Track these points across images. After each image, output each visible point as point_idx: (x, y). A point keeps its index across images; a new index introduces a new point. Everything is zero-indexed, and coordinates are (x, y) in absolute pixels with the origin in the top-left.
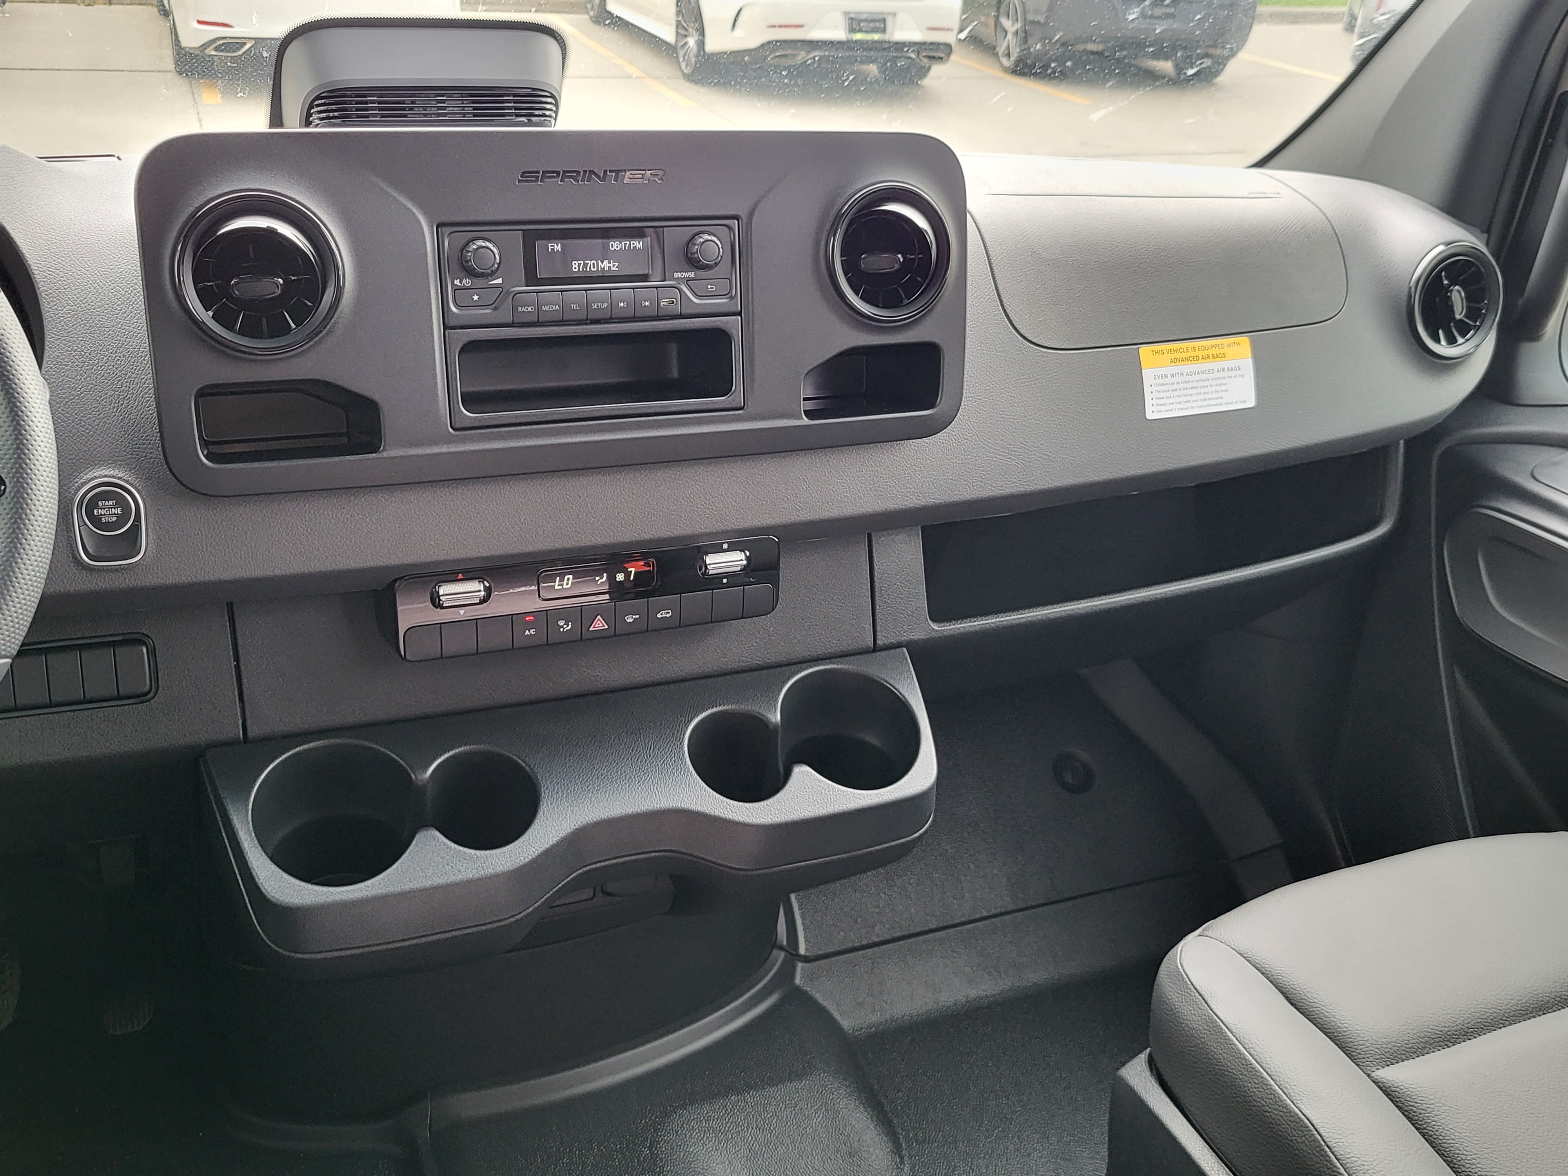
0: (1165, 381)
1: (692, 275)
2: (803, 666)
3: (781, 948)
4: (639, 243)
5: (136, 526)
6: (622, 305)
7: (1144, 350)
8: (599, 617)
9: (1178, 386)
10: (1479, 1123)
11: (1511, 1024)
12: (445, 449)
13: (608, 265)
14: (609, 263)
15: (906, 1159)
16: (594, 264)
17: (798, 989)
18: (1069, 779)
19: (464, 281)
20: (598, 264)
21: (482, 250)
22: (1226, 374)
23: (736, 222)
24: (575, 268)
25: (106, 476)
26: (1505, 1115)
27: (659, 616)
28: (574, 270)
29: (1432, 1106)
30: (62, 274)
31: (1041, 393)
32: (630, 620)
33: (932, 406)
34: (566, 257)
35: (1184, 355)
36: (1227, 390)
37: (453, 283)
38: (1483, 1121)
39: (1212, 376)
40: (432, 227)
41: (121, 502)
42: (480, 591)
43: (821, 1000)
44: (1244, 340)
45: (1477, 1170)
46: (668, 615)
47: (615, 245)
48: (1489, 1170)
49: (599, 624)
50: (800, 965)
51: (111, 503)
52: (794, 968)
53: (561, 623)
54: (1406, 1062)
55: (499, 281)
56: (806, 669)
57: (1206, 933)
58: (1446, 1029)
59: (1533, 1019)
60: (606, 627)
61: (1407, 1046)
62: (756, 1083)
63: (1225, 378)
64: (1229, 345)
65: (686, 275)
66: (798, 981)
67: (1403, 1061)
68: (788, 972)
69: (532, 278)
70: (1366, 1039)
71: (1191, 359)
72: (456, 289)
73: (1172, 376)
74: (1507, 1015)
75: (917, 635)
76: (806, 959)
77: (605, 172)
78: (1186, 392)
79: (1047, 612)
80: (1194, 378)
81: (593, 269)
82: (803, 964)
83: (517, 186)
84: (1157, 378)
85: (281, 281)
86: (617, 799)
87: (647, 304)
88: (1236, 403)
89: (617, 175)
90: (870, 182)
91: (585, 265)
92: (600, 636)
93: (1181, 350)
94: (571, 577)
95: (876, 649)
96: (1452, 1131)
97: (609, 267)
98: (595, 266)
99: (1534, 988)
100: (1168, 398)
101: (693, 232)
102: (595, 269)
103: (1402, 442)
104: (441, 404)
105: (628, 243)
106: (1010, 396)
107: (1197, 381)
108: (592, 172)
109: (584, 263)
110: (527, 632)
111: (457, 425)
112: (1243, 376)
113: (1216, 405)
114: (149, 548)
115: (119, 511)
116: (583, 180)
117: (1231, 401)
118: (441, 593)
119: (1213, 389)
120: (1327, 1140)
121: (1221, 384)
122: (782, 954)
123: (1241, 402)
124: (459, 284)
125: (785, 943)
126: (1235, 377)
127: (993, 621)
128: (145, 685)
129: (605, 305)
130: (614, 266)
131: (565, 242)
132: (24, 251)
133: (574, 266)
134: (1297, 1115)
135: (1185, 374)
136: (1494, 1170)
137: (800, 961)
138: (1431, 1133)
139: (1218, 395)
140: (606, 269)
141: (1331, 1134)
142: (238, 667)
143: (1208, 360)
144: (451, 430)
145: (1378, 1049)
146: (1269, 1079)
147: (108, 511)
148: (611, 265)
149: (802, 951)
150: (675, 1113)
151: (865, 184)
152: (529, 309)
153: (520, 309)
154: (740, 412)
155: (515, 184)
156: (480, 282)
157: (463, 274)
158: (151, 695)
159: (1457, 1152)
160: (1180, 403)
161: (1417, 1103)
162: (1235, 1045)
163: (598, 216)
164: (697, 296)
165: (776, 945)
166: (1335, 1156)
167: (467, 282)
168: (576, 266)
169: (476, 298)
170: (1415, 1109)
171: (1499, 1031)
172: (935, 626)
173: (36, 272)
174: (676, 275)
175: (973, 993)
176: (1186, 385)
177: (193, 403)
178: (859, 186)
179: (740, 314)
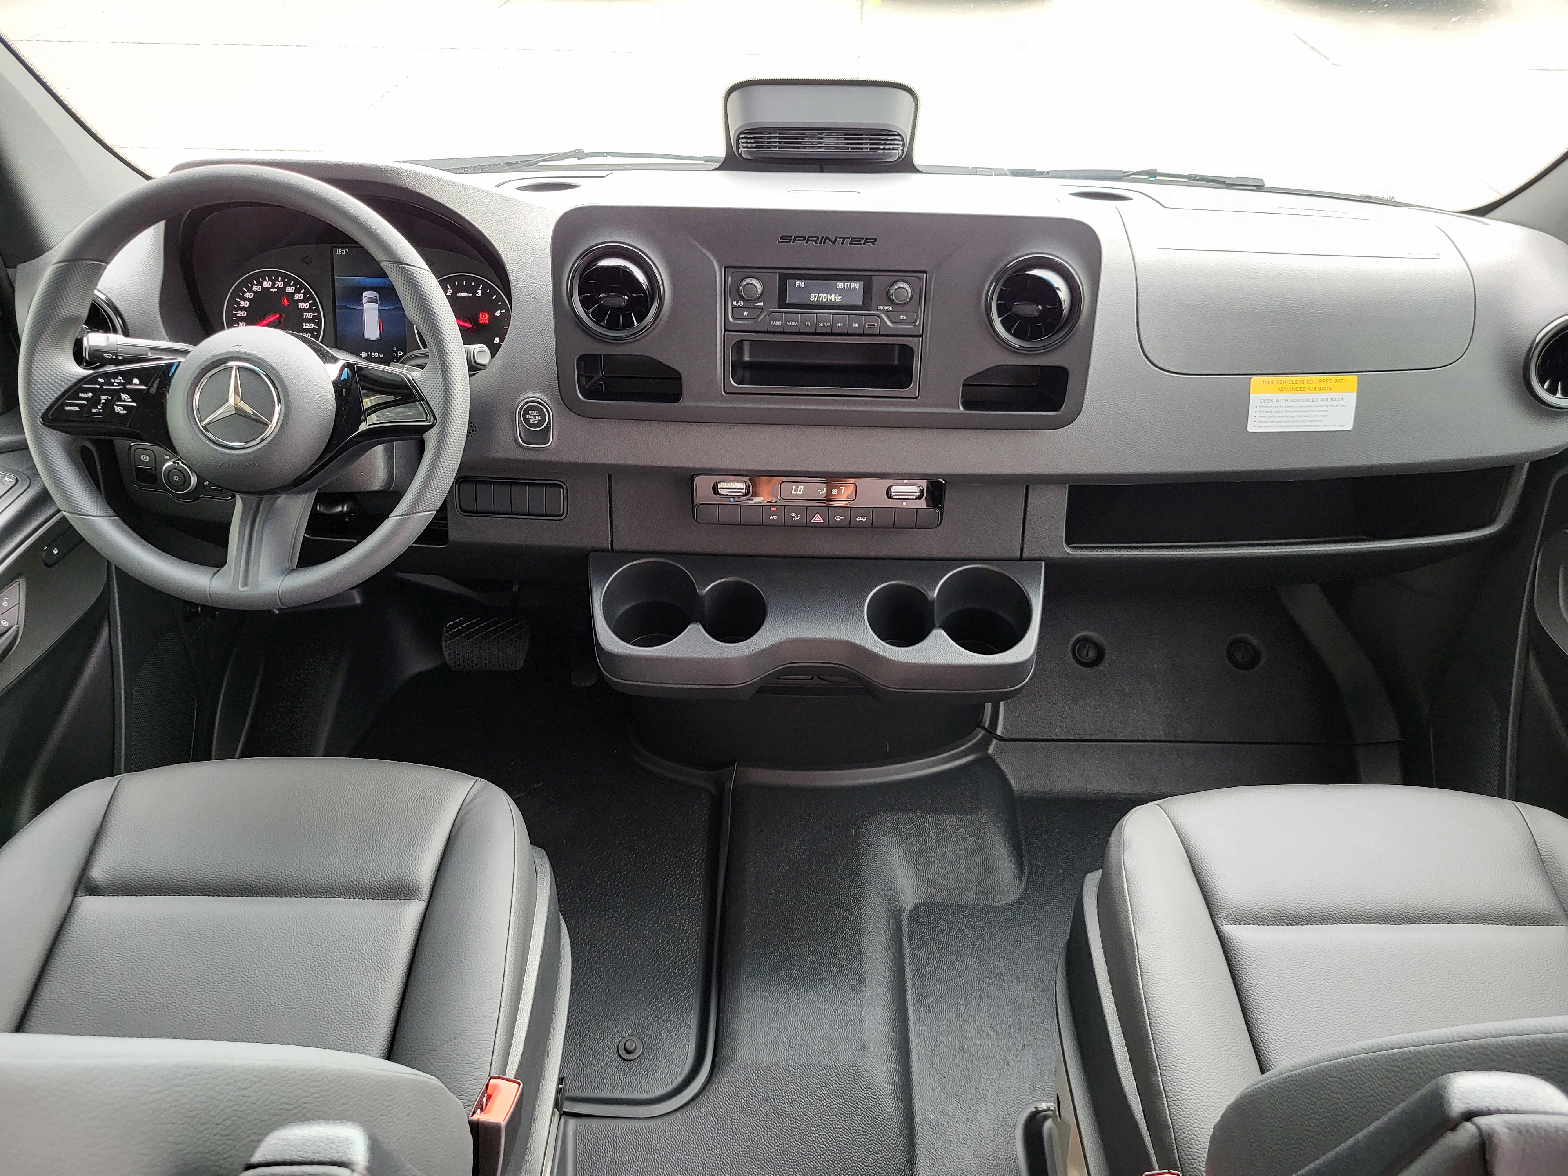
0: (1270, 404)
1: (891, 308)
2: (965, 562)
3: (984, 728)
4: (856, 285)
5: (548, 427)
6: (839, 325)
7: (1255, 379)
8: (818, 514)
9: (1281, 409)
10: (1277, 979)
11: (1352, 923)
12: (719, 405)
13: (834, 298)
14: (836, 296)
15: (1024, 883)
16: (825, 296)
17: (989, 757)
18: (1239, 657)
19: (739, 303)
20: (827, 297)
21: (749, 286)
22: (1329, 403)
23: (925, 275)
25: (534, 397)
26: (1301, 980)
27: (858, 519)
28: (811, 300)
29: (1249, 959)
30: (525, 276)
31: (1158, 404)
32: (838, 519)
33: (1057, 409)
34: (807, 291)
35: (1292, 386)
36: (1327, 416)
37: (732, 303)
38: (1281, 979)
39: (1315, 404)
40: (721, 268)
41: (541, 413)
42: (743, 489)
43: (1003, 767)
44: (1353, 379)
45: (1257, 1007)
46: (864, 520)
47: (840, 285)
48: (1266, 1010)
49: (818, 519)
50: (995, 741)
51: (535, 412)
52: (989, 743)
53: (793, 515)
54: (1251, 926)
55: (761, 304)
56: (971, 564)
57: (1161, 804)
58: (1295, 913)
59: (1373, 925)
60: (822, 521)
61: (1257, 916)
62: (936, 810)
63: (1327, 406)
64: (1337, 381)
65: (886, 308)
66: (990, 751)
67: (1250, 924)
68: (984, 744)
69: (783, 304)
70: (1227, 903)
71: (1298, 389)
72: (733, 307)
73: (1277, 401)
74: (1351, 916)
75: (1055, 554)
76: (1001, 739)
77: (836, 238)
78: (1288, 414)
79: (1161, 553)
80: (1297, 404)
81: (824, 300)
82: (997, 741)
83: (777, 245)
84: (1263, 401)
85: (626, 297)
86: (812, 628)
87: (857, 325)
88: (1333, 426)
89: (843, 241)
90: (1025, 252)
91: (819, 297)
92: (817, 526)
93: (1290, 382)
94: (802, 487)
95: (1021, 559)
96: (1254, 978)
97: (835, 300)
98: (825, 298)
99: (1386, 904)
100: (1270, 417)
101: (893, 280)
103: (1527, 464)
104: (719, 377)
105: (849, 284)
106: (1132, 405)
107: (1301, 407)
108: (827, 238)
109: (819, 295)
110: (771, 517)
111: (728, 391)
112: (1345, 406)
113: (1314, 426)
114: (555, 438)
115: (539, 417)
116: (820, 243)
117: (1329, 424)
118: (720, 486)
119: (1314, 414)
120: (1140, 957)
121: (1322, 411)
122: (983, 732)
123: (1340, 426)
124: (736, 305)
125: (987, 726)
126: (1337, 406)
127: (1115, 553)
128: (560, 511)
129: (828, 324)
130: (840, 299)
131: (806, 281)
132: (506, 262)
133: (811, 297)
134: (1132, 936)
135: (1290, 400)
136: (1270, 1011)
137: (995, 738)
138: (1240, 975)
139: (1318, 418)
140: (833, 301)
141: (1144, 955)
142: (611, 508)
143: (1314, 391)
144: (723, 393)
145: (1233, 912)
146: (1130, 909)
147: (534, 417)
149: (999, 732)
150: (879, 814)
151: (1021, 254)
152: (778, 323)
153: (772, 322)
154: (916, 400)
156: (749, 304)
157: (738, 298)
158: (562, 518)
159: (1251, 992)
160: (1281, 422)
161: (1239, 953)
162: (1123, 882)
163: (827, 266)
164: (892, 322)
165: (979, 724)
166: (1140, 968)
167: (741, 303)
168: (813, 297)
169: (746, 313)
170: (1236, 957)
171: (1339, 925)
172: (1068, 550)
173: (511, 274)
174: (879, 308)
175: (1116, 788)
176: (1288, 409)
177: (576, 363)
178: (1017, 255)
179: (921, 336)
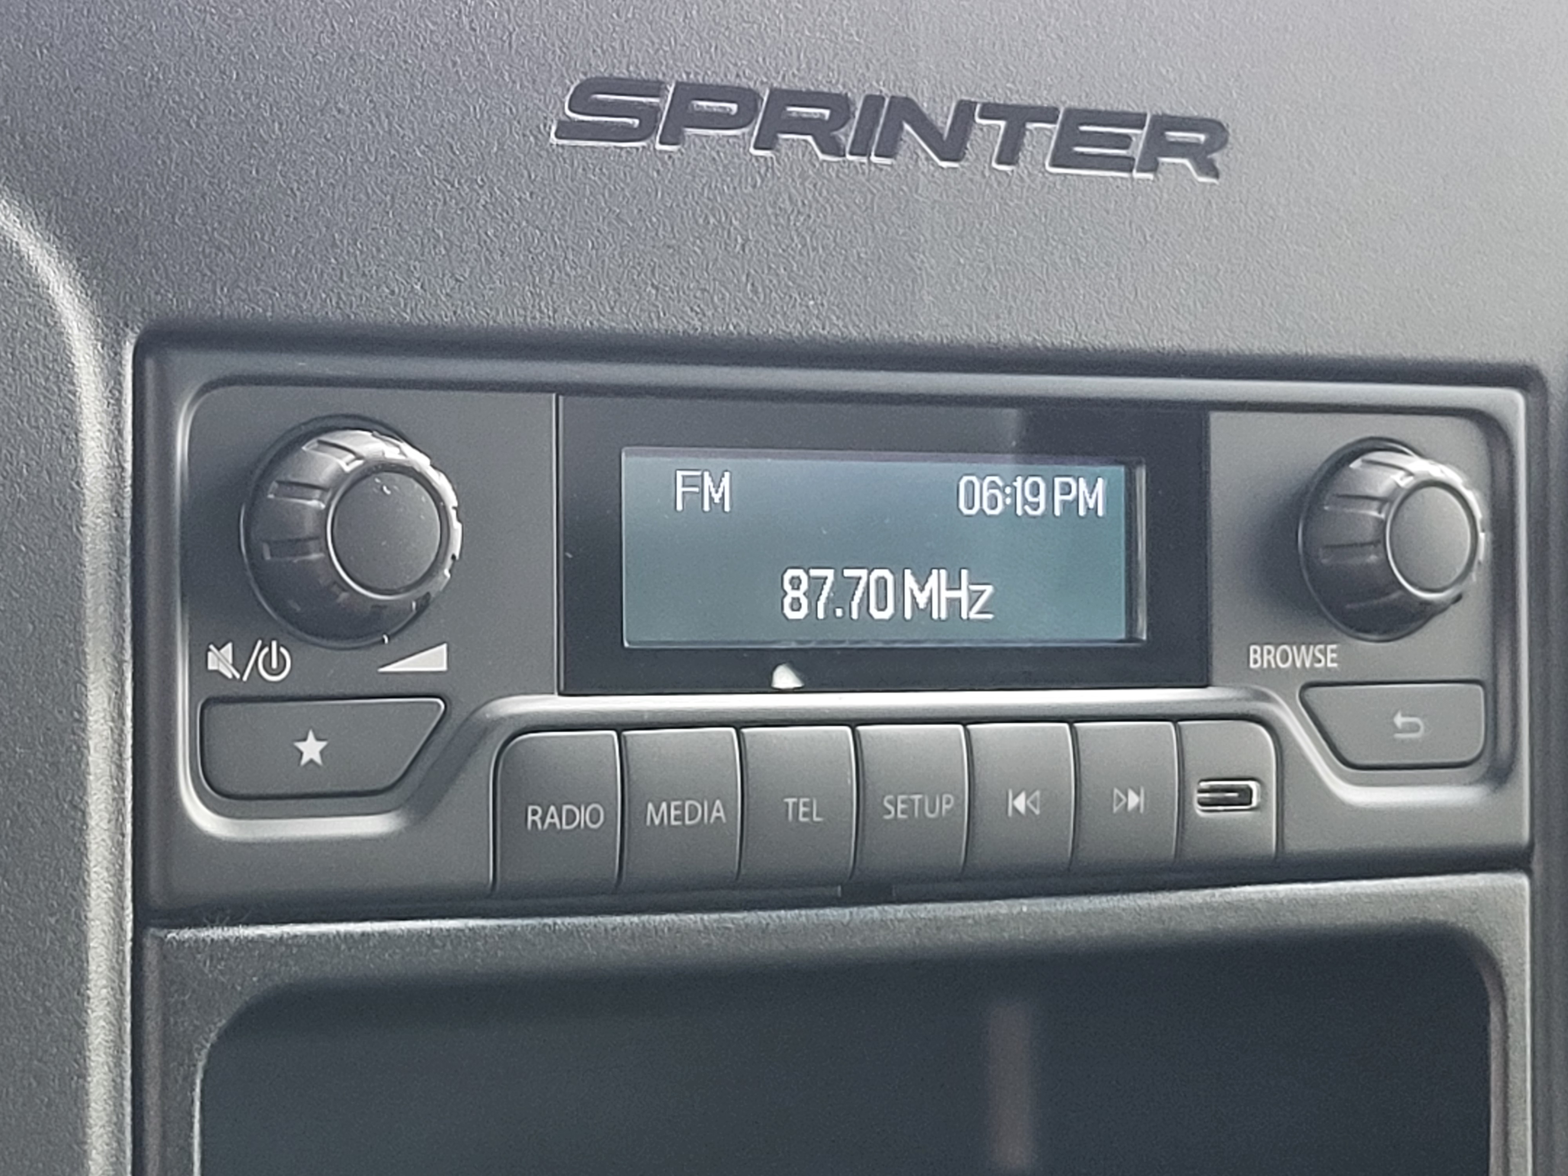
4: (1092, 489)
13: (946, 594)
14: (954, 584)
16: (882, 583)
19: (258, 655)
20: (900, 585)
24: (796, 605)
28: (791, 615)
34: (757, 542)
37: (198, 662)
40: (116, 356)
81: (877, 615)
83: (550, 150)
91: (843, 586)
97: (954, 604)
98: (886, 593)
102: (886, 615)
109: (839, 575)
124: (229, 672)
129: (945, 803)
130: (973, 599)
133: (792, 590)
140: (940, 612)
148: (962, 594)
152: (583, 816)
153: (536, 814)
155: (540, 136)
168: (802, 590)
174: (1257, 658)
